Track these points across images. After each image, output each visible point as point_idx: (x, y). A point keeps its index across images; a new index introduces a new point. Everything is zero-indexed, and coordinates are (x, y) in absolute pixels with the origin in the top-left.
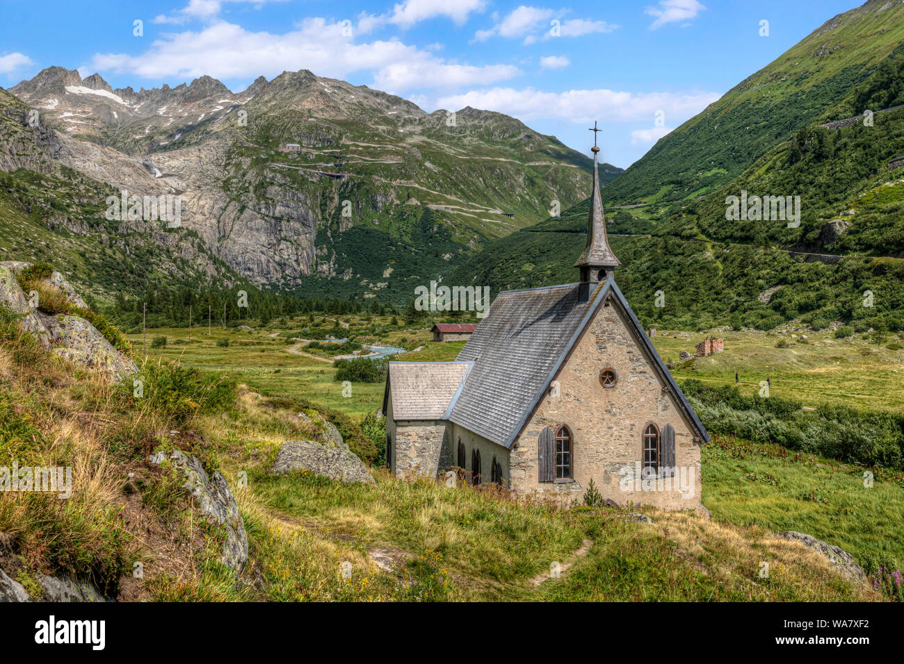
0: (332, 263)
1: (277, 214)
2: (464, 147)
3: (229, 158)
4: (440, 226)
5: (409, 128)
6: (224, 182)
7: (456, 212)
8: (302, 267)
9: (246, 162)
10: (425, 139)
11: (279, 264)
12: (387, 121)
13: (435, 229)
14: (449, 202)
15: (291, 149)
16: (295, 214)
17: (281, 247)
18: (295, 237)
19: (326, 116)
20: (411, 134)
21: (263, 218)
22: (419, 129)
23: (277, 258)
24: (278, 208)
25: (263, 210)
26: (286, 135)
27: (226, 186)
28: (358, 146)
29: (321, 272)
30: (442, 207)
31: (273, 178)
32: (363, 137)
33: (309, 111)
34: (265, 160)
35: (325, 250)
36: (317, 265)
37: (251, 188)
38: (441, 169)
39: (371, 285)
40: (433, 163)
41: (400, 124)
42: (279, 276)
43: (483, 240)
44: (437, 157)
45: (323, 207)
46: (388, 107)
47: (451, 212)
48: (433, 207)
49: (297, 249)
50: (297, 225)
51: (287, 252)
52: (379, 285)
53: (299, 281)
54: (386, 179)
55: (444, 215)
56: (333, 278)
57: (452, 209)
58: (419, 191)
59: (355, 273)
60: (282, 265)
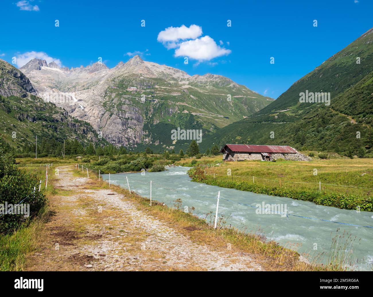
0: (150, 138)
1: (126, 117)
2: (207, 90)
3: (106, 93)
4: (197, 122)
5: (183, 82)
6: (104, 103)
7: (204, 116)
8: (137, 139)
9: (113, 95)
10: (190, 86)
11: (127, 138)
12: (174, 79)
13: (195, 123)
14: (201, 112)
15: (133, 90)
16: (134, 117)
17: (128, 131)
18: (134, 127)
19: (148, 76)
20: (184, 84)
21: (120, 119)
22: (187, 82)
23: (126, 136)
24: (127, 114)
25: (120, 115)
26: (131, 84)
27: (105, 105)
28: (162, 88)
29: (145, 142)
30: (198, 114)
31: (125, 102)
32: (164, 85)
33: (141, 74)
34: (122, 94)
35: (147, 132)
36: (144, 139)
37: (115, 106)
38: (197, 98)
39: (167, 147)
40: (194, 96)
41: (179, 80)
42: (127, 143)
43: (216, 128)
44: (195, 93)
45: (146, 114)
46: (174, 74)
47: (202, 116)
48: (194, 114)
49: (135, 132)
50: (135, 122)
51: (130, 133)
52: (171, 147)
53: (136, 146)
54: (174, 102)
55: (198, 117)
56: (151, 144)
57: (202, 115)
58: (188, 107)
59: (160, 142)
60: (128, 139)
